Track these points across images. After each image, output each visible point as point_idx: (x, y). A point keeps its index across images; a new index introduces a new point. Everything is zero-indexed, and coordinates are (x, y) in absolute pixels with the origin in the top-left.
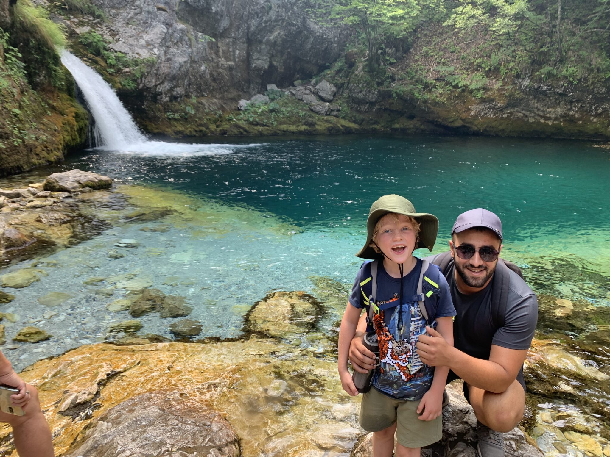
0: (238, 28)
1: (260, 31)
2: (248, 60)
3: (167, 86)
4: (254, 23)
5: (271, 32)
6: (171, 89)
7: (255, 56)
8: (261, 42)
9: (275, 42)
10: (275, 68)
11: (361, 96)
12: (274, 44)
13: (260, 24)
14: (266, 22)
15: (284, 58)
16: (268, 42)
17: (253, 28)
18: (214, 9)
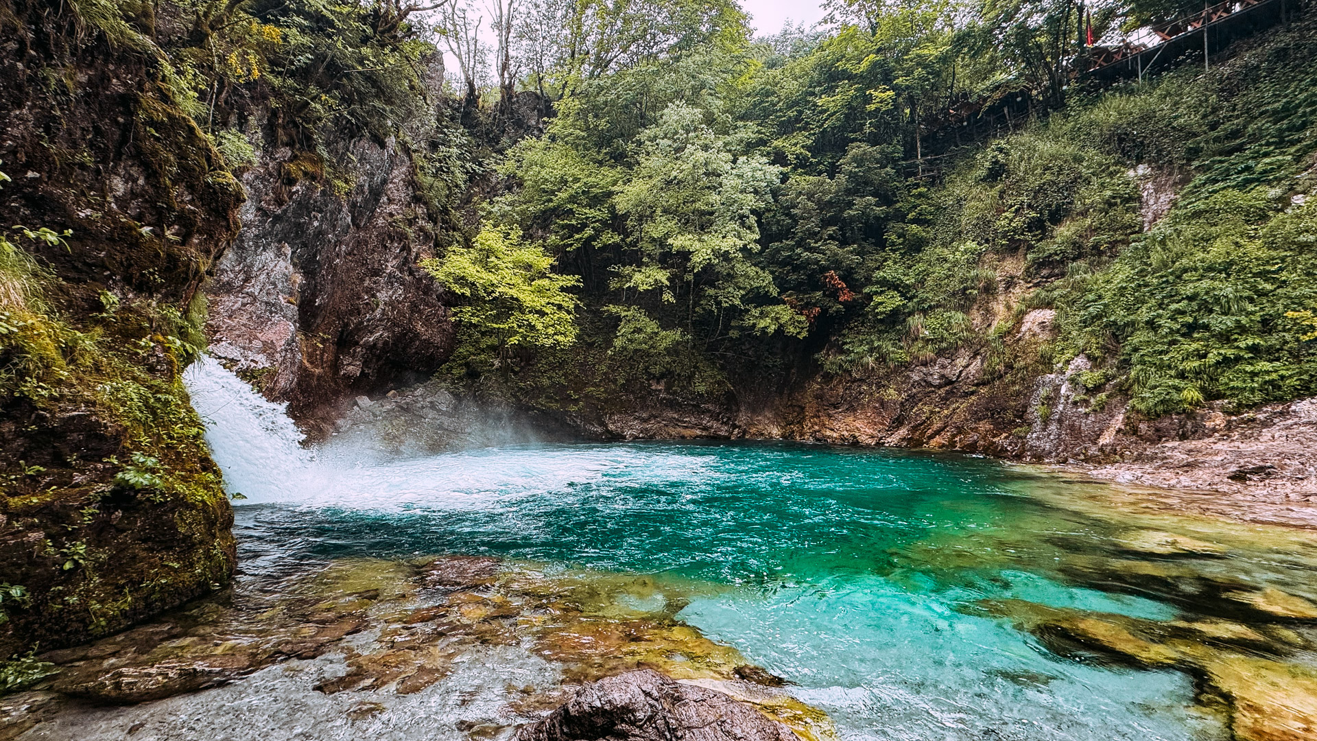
1: (359, 331)
2: (335, 366)
5: (372, 333)
7: (346, 360)
8: (357, 343)
9: (375, 344)
10: (368, 376)
12: (373, 347)
13: (361, 322)
14: (369, 320)
15: (380, 363)
16: (366, 344)
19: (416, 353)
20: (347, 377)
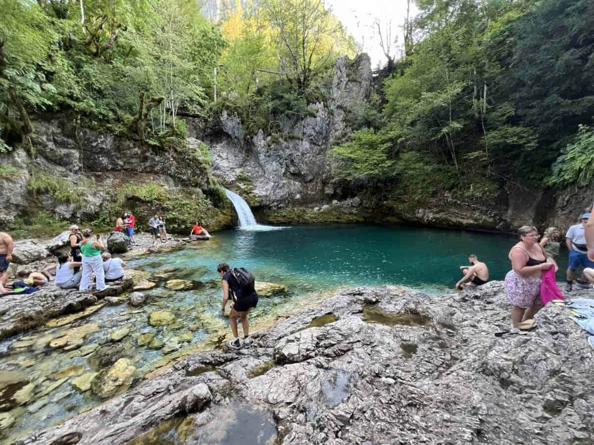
0: (318, 178)
1: (327, 179)
2: (323, 190)
3: (275, 204)
4: (324, 176)
5: (333, 179)
6: (278, 205)
7: (327, 189)
8: (328, 183)
10: (338, 193)
11: (367, 206)
12: (335, 184)
13: (327, 176)
14: (330, 175)
15: (341, 189)
16: (332, 183)
17: (324, 178)
18: (303, 173)
19: (354, 184)
20: (328, 194)
